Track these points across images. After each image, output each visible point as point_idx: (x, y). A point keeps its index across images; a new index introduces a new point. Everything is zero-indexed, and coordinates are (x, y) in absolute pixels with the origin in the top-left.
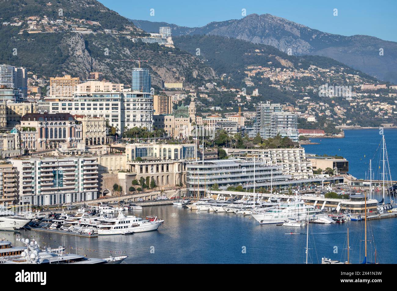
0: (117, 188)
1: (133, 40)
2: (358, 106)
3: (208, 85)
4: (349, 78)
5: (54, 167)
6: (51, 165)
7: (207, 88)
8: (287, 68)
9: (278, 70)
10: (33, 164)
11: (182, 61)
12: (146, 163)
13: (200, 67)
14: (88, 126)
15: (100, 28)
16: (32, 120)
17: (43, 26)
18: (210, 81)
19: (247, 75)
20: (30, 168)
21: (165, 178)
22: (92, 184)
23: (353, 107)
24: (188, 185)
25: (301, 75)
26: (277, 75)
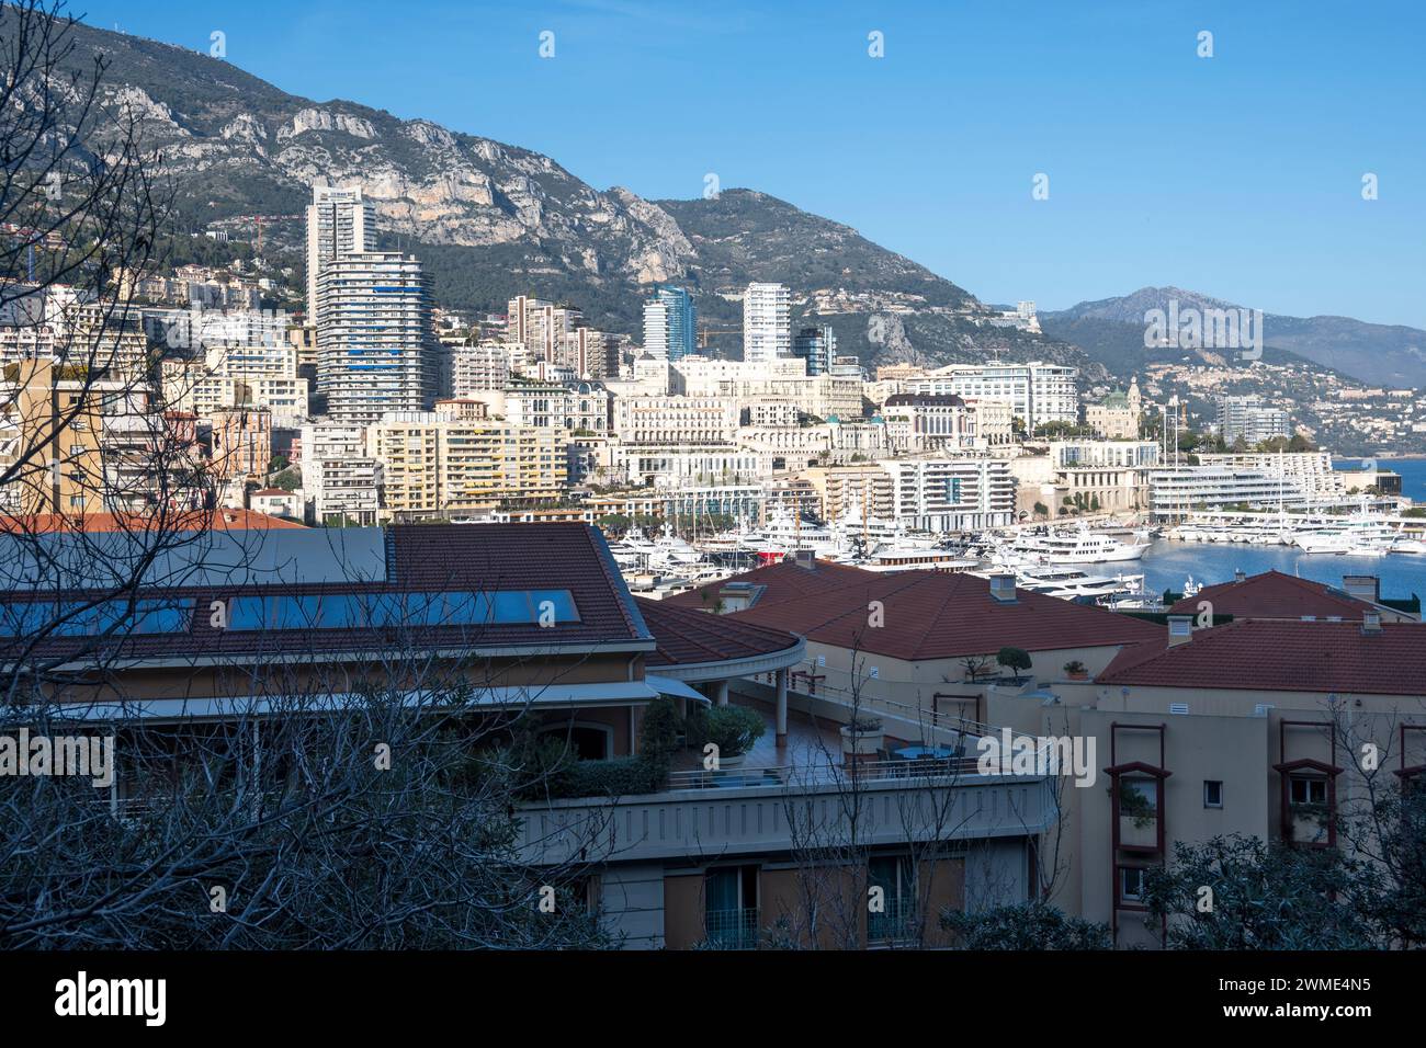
0: (1040, 509)
1: (977, 322)
2: (1334, 424)
3: (1097, 390)
4: (1319, 380)
5: (946, 473)
6: (941, 469)
7: (1095, 395)
8: (1215, 367)
9: (1200, 369)
10: (916, 467)
11: (1054, 354)
12: (1083, 470)
13: (1082, 363)
14: (985, 415)
15: (925, 305)
16: (902, 404)
17: (839, 303)
18: (1099, 384)
19: (1150, 379)
20: (912, 473)
21: (1112, 495)
22: (1004, 500)
23: (1327, 426)
24: (1152, 506)
25: (1238, 377)
26: (1198, 378)
